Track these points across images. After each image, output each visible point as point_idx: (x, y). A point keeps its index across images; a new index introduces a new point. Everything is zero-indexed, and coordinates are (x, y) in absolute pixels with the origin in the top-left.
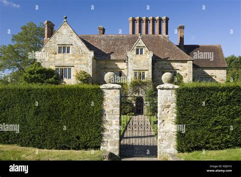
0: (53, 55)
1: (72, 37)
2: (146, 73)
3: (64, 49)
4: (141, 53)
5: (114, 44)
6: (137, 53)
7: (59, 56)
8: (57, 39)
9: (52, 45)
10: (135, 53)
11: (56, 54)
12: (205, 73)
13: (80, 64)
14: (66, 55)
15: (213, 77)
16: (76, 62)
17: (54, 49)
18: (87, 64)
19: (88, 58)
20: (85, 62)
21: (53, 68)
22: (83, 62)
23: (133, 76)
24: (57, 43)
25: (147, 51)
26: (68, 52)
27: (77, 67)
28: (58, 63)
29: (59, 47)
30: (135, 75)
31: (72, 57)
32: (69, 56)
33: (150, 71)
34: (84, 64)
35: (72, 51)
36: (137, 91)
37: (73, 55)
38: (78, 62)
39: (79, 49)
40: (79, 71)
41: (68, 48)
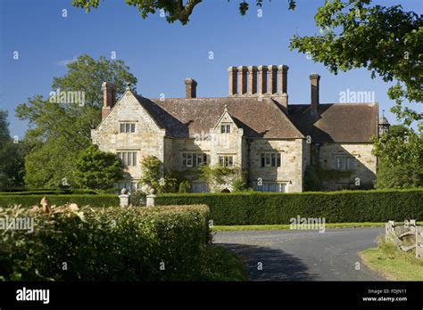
0: (114, 136)
1: (137, 111)
2: (234, 157)
3: (127, 127)
4: (228, 131)
5: (199, 114)
6: (223, 131)
7: (121, 136)
8: (118, 114)
9: (112, 122)
10: (220, 131)
11: (117, 133)
12: (343, 150)
13: (148, 147)
14: (130, 135)
15: (357, 157)
16: (143, 144)
17: (115, 127)
18: (157, 147)
19: (159, 138)
20: (155, 144)
21: (114, 151)
22: (151, 144)
23: (217, 161)
24: (118, 119)
25: (235, 129)
26: (133, 131)
27: (145, 151)
28: (119, 145)
29: (121, 125)
30: (221, 161)
31: (137, 138)
32: (135, 136)
33: (240, 155)
34: (154, 147)
35: (138, 130)
36: (222, 182)
37: (139, 136)
38: (146, 144)
39: (147, 127)
40: (146, 157)
41: (133, 126)
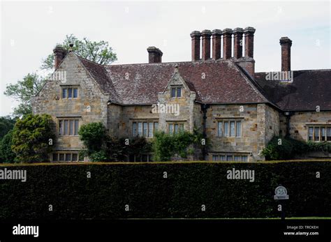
0: (55, 101)
1: (80, 74)
2: (185, 124)
3: (69, 91)
4: (179, 95)
6: (173, 95)
7: (62, 102)
9: (53, 86)
10: (169, 95)
11: (58, 99)
13: (91, 114)
14: (73, 100)
16: (85, 110)
17: (56, 92)
18: (100, 114)
19: (102, 104)
20: (98, 111)
22: (94, 111)
23: (167, 130)
24: (59, 84)
25: (186, 92)
26: (75, 96)
27: (87, 118)
28: (61, 113)
29: (63, 89)
31: (79, 104)
32: (77, 101)
34: (96, 114)
35: (80, 95)
37: (81, 100)
38: (88, 110)
39: (89, 90)
41: (75, 90)
